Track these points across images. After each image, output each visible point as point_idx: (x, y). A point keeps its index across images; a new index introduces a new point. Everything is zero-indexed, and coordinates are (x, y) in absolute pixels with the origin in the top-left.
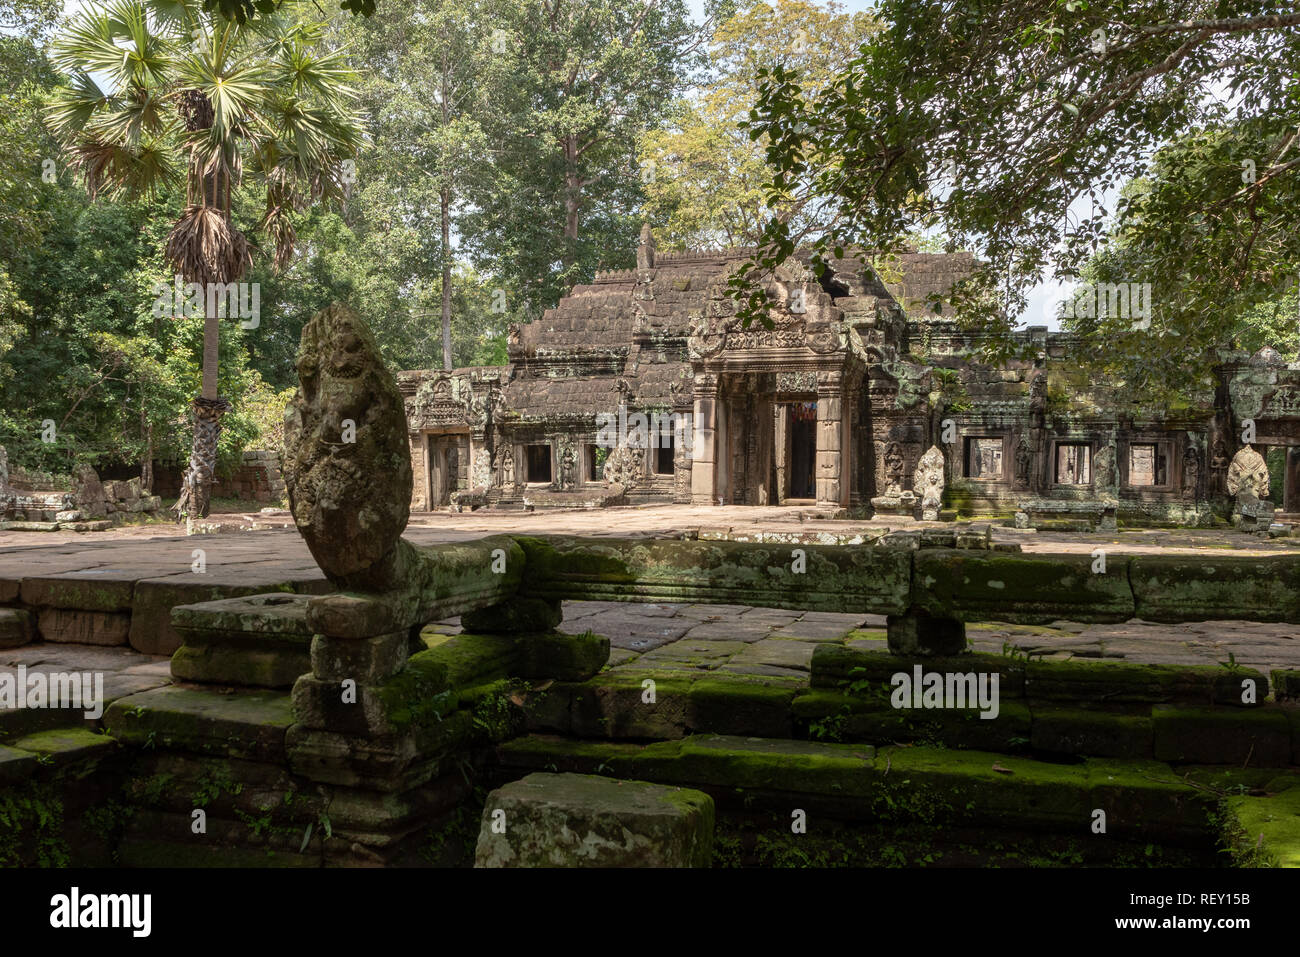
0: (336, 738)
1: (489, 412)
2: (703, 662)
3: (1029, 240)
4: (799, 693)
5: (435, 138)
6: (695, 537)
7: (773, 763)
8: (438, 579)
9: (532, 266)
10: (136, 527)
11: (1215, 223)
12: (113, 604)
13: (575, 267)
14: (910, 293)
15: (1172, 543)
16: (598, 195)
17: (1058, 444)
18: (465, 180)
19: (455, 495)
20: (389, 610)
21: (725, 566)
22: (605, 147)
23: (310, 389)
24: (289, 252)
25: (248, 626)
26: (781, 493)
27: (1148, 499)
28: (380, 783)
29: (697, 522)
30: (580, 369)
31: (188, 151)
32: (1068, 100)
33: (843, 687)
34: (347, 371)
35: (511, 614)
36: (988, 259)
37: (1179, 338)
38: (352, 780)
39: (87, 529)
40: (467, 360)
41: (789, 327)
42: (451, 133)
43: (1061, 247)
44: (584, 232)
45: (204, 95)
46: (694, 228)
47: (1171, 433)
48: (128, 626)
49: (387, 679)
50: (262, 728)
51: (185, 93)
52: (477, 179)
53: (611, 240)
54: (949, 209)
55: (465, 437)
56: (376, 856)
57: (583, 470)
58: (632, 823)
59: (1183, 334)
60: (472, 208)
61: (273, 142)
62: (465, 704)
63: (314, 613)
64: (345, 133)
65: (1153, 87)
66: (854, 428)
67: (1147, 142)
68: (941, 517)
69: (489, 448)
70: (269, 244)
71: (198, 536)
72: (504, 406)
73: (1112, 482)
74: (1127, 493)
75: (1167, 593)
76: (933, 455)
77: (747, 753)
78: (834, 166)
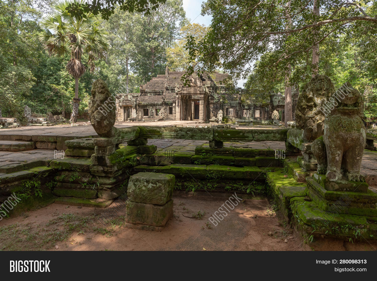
0: (100, 166)
1: (136, 102)
2: (175, 150)
3: (238, 71)
4: (193, 156)
5: (125, 47)
6: (175, 126)
7: (187, 169)
8: (122, 135)
9: (145, 73)
10: (61, 125)
11: (270, 69)
12: (52, 140)
13: (153, 74)
14: (217, 81)
15: (262, 127)
16: (158, 60)
17: (243, 109)
18: (131, 56)
19: (129, 118)
20: (111, 141)
21: (179, 132)
22: (160, 50)
23: (94, 97)
24: (94, 69)
25: (82, 145)
26: (193, 118)
27: (259, 120)
28: (109, 175)
29: (176, 124)
30: (154, 94)
31: (71, 47)
32: (245, 45)
33: (201, 154)
34: (101, 93)
35: (137, 141)
36: (230, 75)
37: (264, 90)
38: (104, 175)
39: (49, 125)
40: (132, 92)
41: (194, 87)
42: (128, 46)
43: (244, 73)
44: (155, 67)
45: (75, 35)
46: (177, 67)
47: (263, 108)
48: (56, 145)
49: (111, 154)
50: (85, 165)
51: (70, 35)
52: (134, 56)
53: (161, 69)
54: (223, 65)
55: (131, 107)
56: (109, 190)
57: (155, 114)
58: (158, 181)
59: (265, 90)
60: (133, 61)
61: (90, 46)
62: (127, 159)
63: (95, 142)
64: (105, 45)
65: (260, 44)
66: (206, 106)
67: (258, 54)
68: (222, 123)
69: (136, 109)
70: (90, 67)
71: (74, 127)
72: (139, 101)
73: (252, 116)
74: (255, 118)
75: (258, 136)
76: (221, 111)
77: (183, 167)
78: (202, 56)
